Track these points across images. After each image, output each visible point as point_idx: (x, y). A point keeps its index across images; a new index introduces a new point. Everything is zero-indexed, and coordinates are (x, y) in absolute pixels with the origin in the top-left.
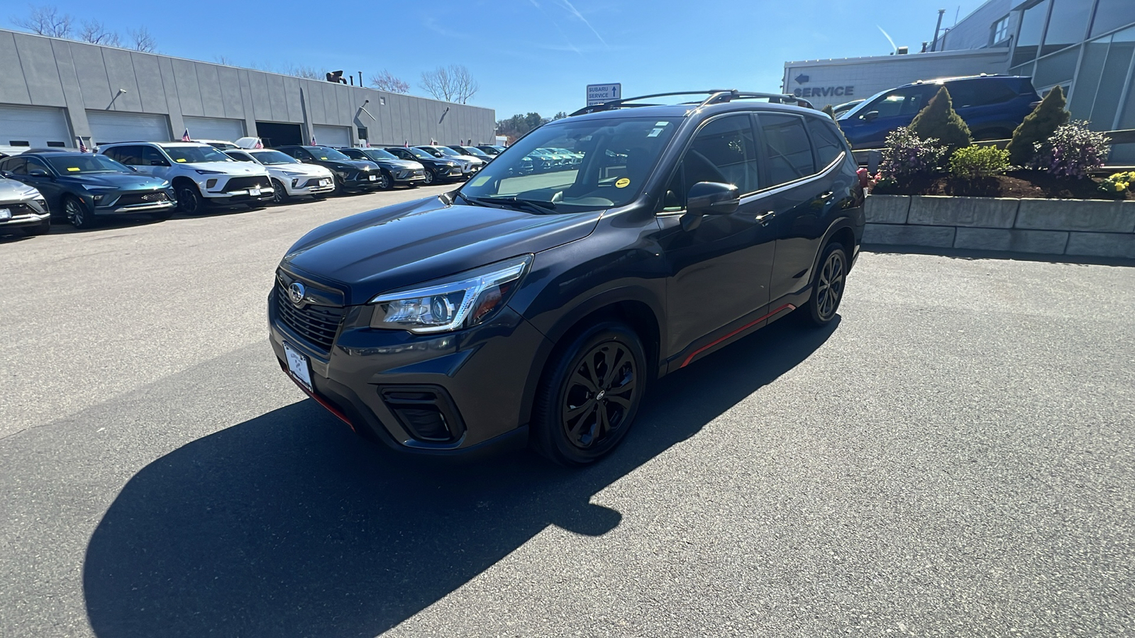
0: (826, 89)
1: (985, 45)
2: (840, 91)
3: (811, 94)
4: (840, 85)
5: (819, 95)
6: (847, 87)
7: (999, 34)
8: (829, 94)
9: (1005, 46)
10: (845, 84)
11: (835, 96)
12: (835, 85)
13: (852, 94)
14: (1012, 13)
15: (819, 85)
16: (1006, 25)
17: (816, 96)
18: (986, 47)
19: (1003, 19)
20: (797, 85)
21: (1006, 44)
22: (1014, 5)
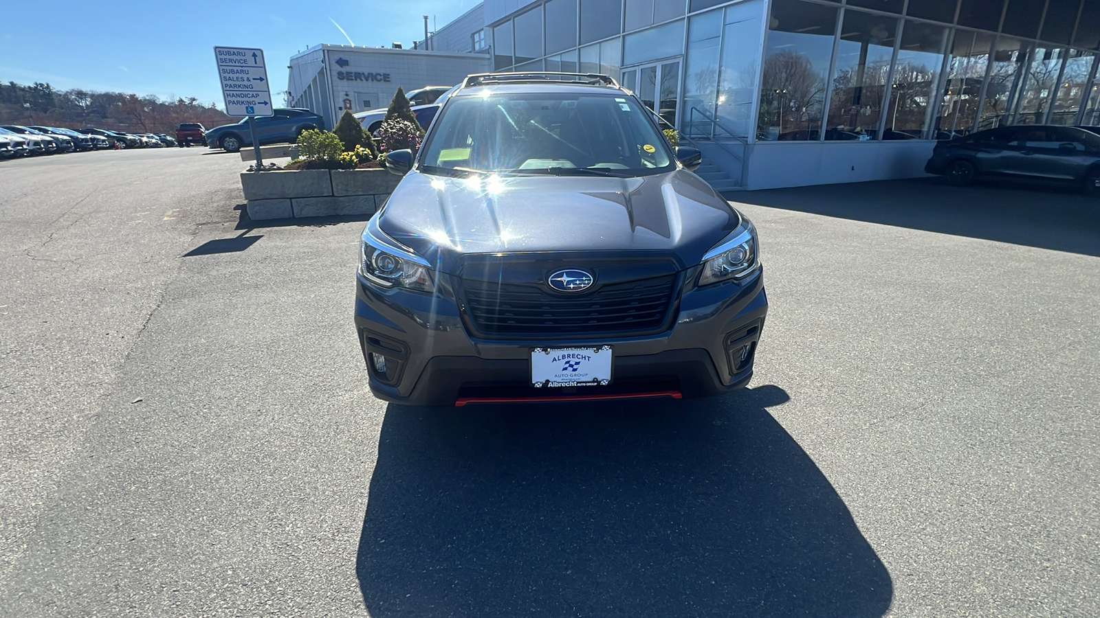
0: (366, 74)
1: (469, 50)
2: (379, 77)
3: (353, 78)
4: (378, 72)
5: (362, 80)
6: (384, 75)
7: (478, 43)
8: (370, 79)
9: (486, 53)
10: (382, 72)
11: (375, 81)
12: (374, 72)
13: (389, 81)
14: (485, 28)
15: (360, 70)
16: (482, 37)
17: (359, 80)
18: (470, 52)
19: (479, 32)
20: (338, 68)
21: (487, 52)
22: (486, 24)
